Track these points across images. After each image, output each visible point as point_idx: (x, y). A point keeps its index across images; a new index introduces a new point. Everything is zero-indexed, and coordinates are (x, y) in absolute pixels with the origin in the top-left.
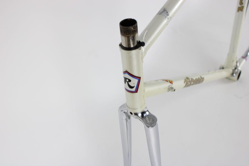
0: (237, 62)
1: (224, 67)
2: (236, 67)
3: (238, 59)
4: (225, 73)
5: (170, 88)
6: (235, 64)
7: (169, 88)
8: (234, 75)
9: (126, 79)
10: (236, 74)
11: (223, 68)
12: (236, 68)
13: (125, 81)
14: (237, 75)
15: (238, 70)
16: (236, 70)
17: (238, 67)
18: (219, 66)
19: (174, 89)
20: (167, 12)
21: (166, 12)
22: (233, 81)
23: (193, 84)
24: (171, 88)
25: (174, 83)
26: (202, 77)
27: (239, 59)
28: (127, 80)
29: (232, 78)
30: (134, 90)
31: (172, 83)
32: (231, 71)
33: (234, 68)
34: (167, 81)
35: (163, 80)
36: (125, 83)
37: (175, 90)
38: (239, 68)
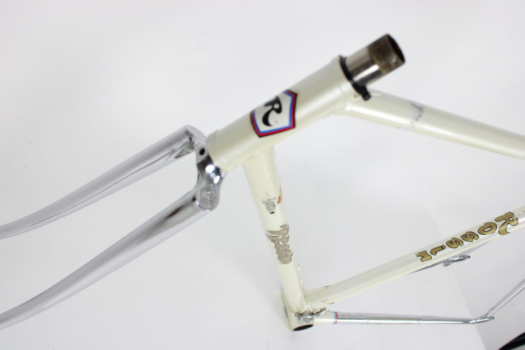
2: (315, 312)
5: (272, 202)
9: (277, 101)
10: (304, 320)
12: (312, 314)
13: (272, 103)
15: (313, 319)
19: (273, 211)
20: (420, 116)
21: (420, 113)
24: (273, 204)
25: (279, 205)
26: (293, 257)
28: (277, 106)
30: (263, 128)
31: (279, 202)
36: (267, 105)
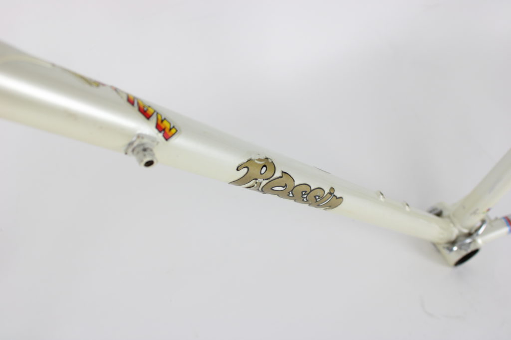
0: (483, 222)
1: (445, 213)
2: (473, 231)
3: (492, 215)
4: (437, 231)
5: (141, 145)
6: (475, 221)
7: (135, 144)
8: (455, 248)
10: (460, 248)
11: (439, 214)
12: (470, 235)
14: (464, 253)
15: (474, 241)
16: (468, 241)
17: (478, 235)
18: (433, 203)
22: (445, 261)
23: (278, 193)
25: (176, 141)
26: (337, 194)
27: (496, 219)
29: (445, 252)
31: (167, 138)
32: (454, 233)
33: (466, 231)
34: (145, 113)
35: (131, 101)
37: (149, 164)
38: (480, 241)
